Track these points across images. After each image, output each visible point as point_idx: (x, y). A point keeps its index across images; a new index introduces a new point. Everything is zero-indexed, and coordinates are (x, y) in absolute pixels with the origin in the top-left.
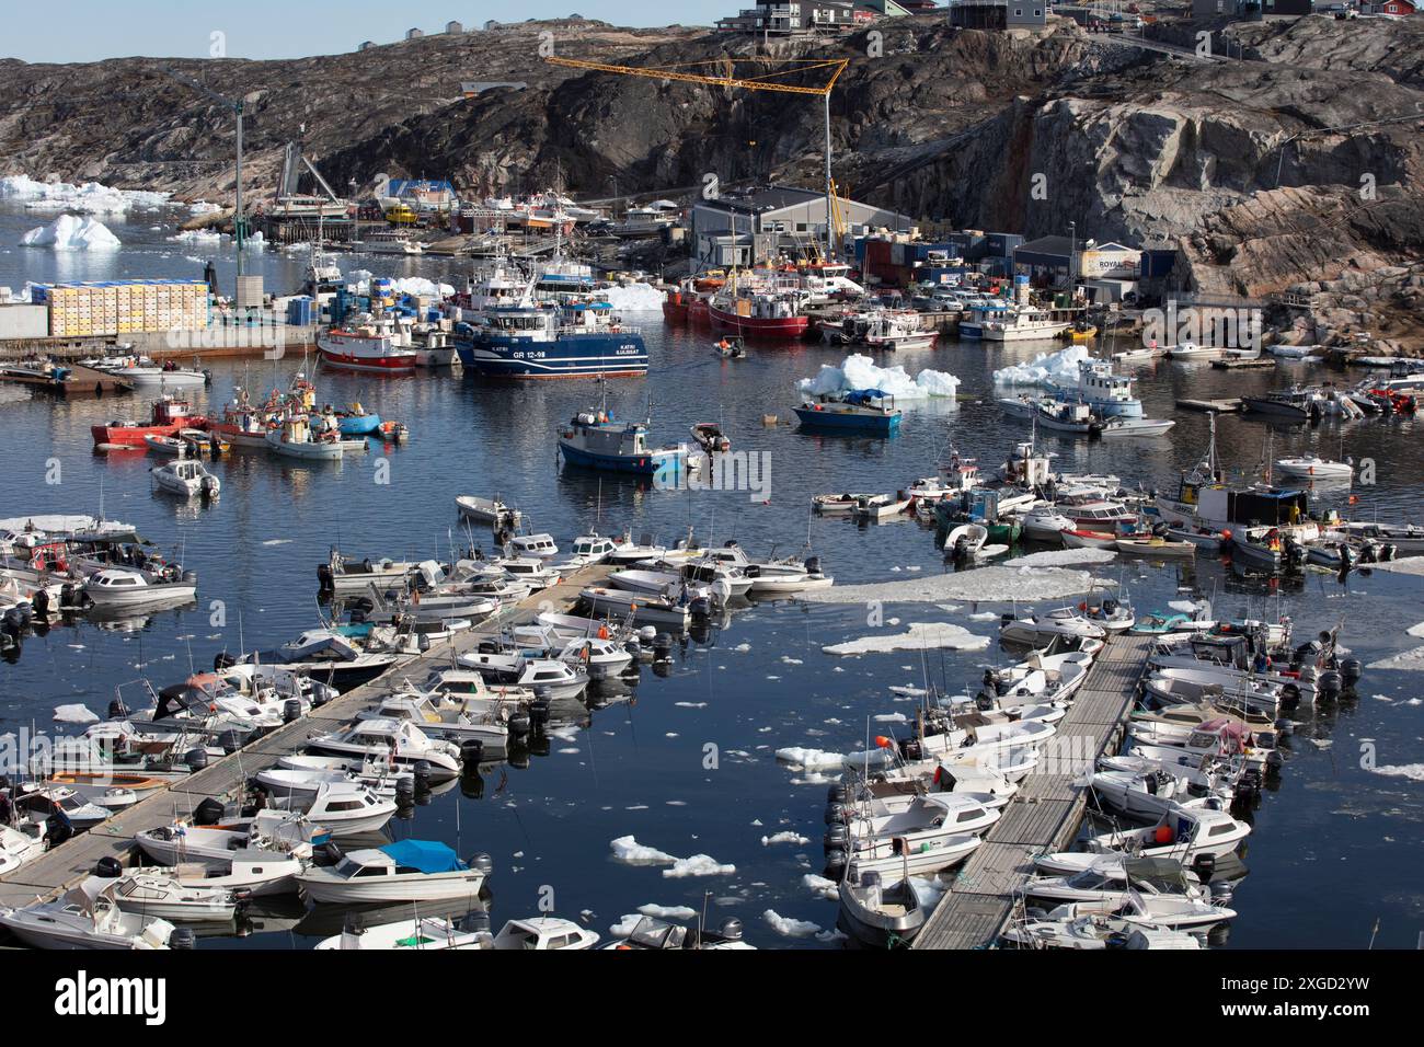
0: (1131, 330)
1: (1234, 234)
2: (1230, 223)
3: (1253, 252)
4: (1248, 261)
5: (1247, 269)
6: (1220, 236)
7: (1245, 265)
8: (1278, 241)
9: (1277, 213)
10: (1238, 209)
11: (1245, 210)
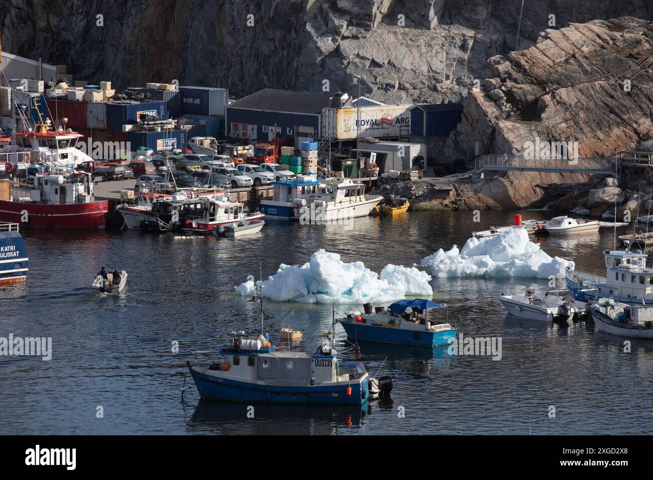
0: (446, 202)
1: (532, 83)
2: (525, 70)
3: (565, 104)
4: (563, 115)
5: (564, 125)
6: (517, 86)
7: (560, 121)
8: (591, 90)
9: (577, 56)
10: (531, 53)
11: (539, 54)
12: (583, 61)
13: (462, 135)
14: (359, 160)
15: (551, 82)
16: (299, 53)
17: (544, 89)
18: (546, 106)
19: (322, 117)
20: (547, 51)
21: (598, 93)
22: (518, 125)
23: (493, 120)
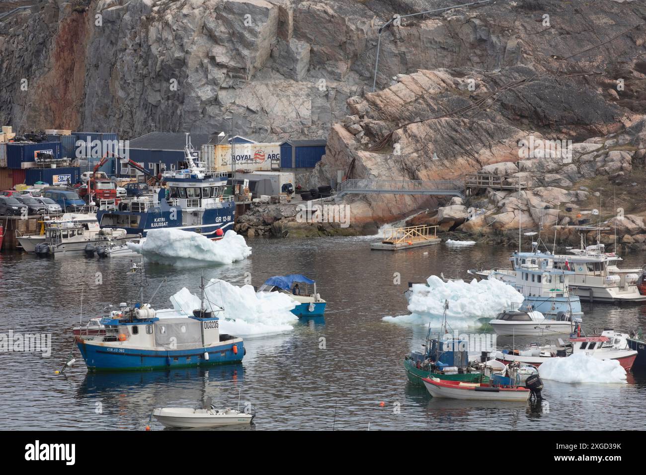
2: (380, 109)
3: (415, 136)
4: (414, 146)
5: (415, 155)
6: (374, 122)
7: (412, 151)
8: (438, 125)
9: (425, 96)
10: (385, 94)
11: (392, 95)
12: (431, 102)
13: (326, 166)
14: (234, 186)
15: (403, 119)
16: (182, 103)
17: (397, 125)
18: (399, 139)
19: (201, 153)
20: (399, 92)
21: (444, 127)
22: (375, 154)
23: (353, 151)
